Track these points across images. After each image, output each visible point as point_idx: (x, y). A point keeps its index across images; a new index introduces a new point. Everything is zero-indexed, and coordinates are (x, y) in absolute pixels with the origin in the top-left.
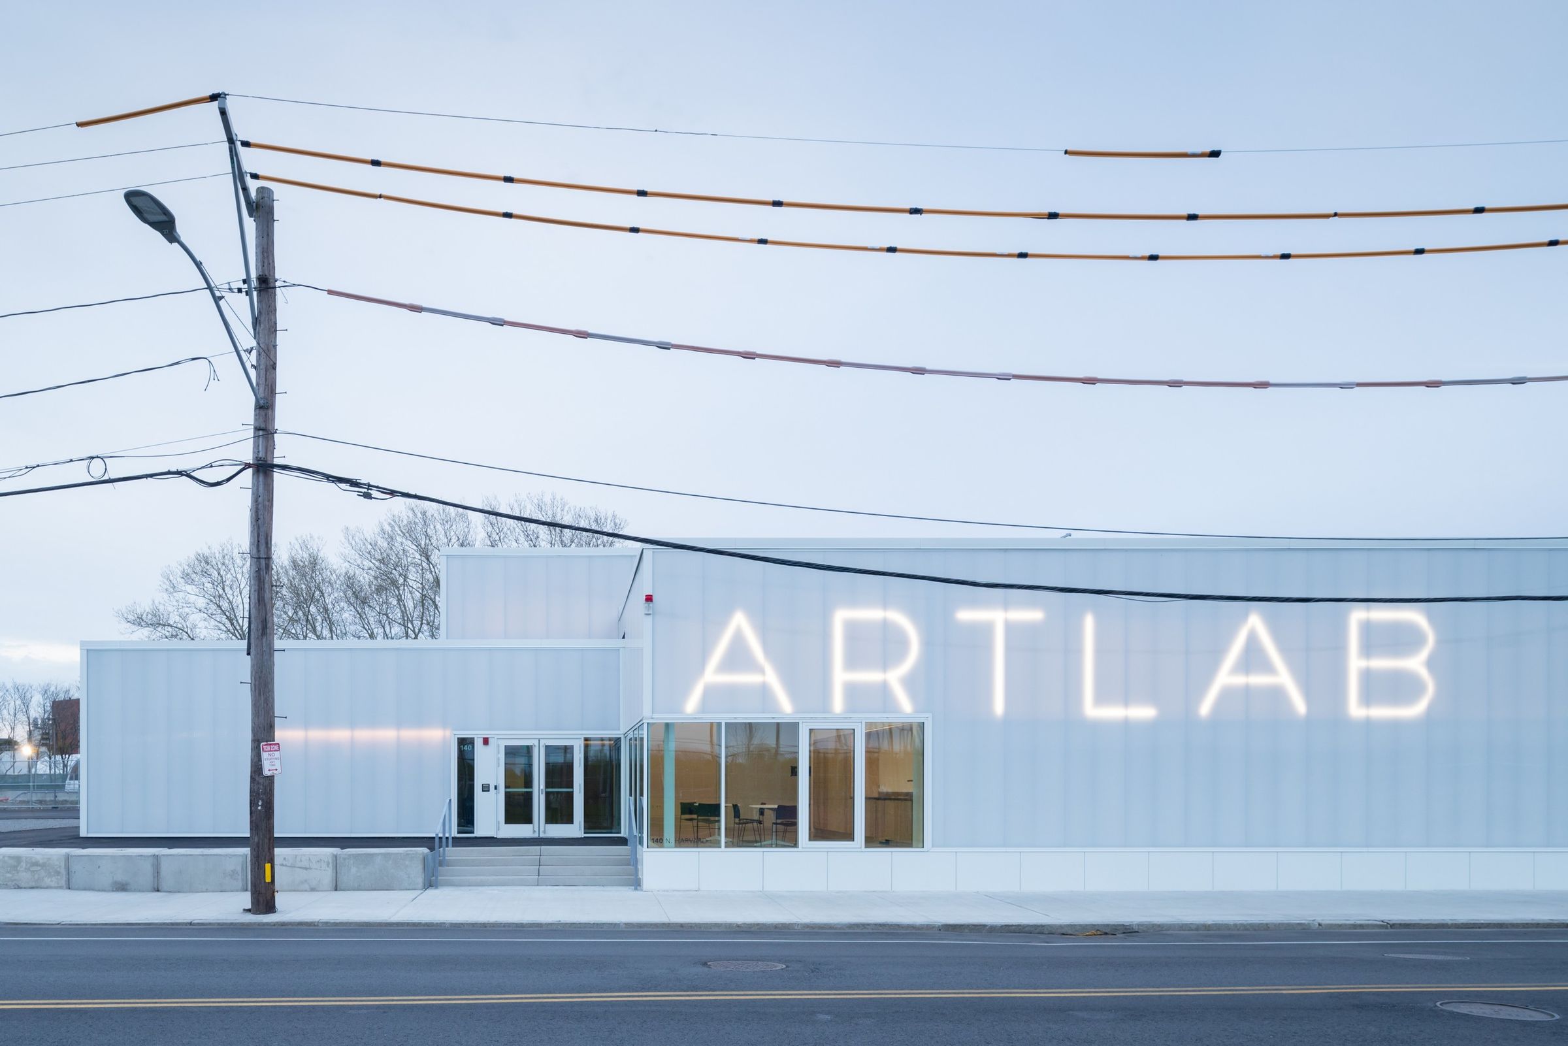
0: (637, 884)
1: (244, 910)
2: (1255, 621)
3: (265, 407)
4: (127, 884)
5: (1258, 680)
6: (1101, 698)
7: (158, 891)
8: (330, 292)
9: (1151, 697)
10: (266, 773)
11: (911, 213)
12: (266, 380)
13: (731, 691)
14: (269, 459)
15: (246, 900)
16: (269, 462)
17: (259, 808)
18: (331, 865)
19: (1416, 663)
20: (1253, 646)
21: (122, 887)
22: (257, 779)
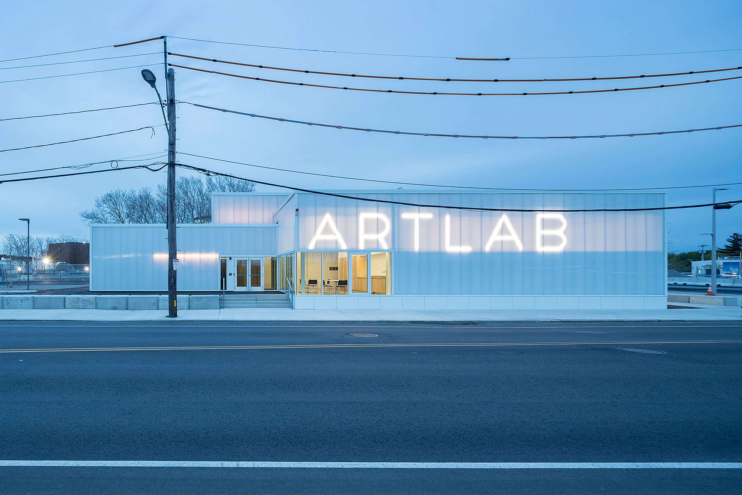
0: (292, 307)
1: (166, 316)
2: (505, 218)
3: (172, 144)
4: (117, 307)
5: (506, 238)
6: (452, 243)
7: (127, 309)
8: (195, 105)
9: (470, 243)
10: (175, 269)
11: (399, 79)
12: (173, 135)
13: (325, 242)
14: (174, 162)
15: (167, 313)
16: (174, 163)
17: (172, 281)
18: (188, 301)
19: (560, 232)
20: (504, 226)
21: (115, 308)
22: (171, 271)
